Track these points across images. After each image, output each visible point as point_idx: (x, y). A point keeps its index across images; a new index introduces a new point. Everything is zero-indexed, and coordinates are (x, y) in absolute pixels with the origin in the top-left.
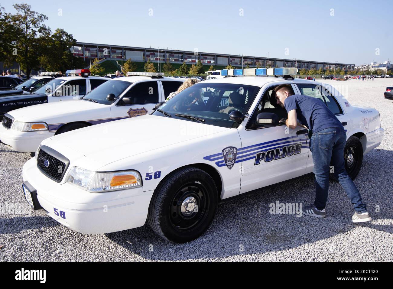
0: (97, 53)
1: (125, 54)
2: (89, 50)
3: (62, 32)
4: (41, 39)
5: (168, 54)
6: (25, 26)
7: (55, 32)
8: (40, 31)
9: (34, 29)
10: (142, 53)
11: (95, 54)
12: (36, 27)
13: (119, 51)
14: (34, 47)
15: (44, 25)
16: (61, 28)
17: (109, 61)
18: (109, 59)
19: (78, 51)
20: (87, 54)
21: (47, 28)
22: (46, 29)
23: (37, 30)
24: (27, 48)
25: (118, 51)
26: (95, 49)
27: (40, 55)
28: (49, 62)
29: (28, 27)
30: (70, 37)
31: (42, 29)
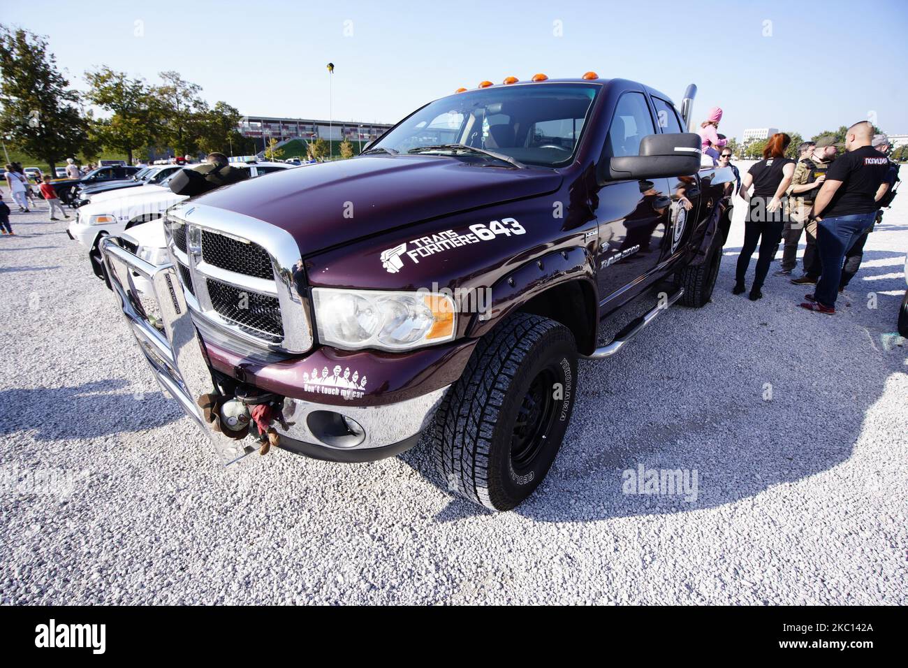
0: (280, 130)
1: (317, 130)
2: (270, 127)
3: (223, 105)
4: (198, 116)
5: (375, 130)
6: (176, 100)
7: (216, 106)
8: (195, 106)
9: (187, 103)
10: (340, 128)
11: (278, 132)
12: (189, 101)
13: (310, 126)
14: (188, 126)
15: (199, 98)
16: (223, 100)
17: (296, 140)
18: (296, 138)
19: (257, 128)
20: (267, 132)
21: (203, 101)
22: (202, 103)
23: (191, 104)
24: (180, 129)
25: (307, 126)
26: (277, 125)
27: (198, 137)
28: (210, 146)
29: (179, 101)
30: (234, 111)
31: (196, 104)
